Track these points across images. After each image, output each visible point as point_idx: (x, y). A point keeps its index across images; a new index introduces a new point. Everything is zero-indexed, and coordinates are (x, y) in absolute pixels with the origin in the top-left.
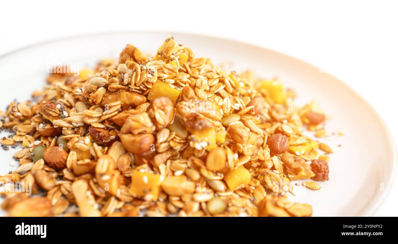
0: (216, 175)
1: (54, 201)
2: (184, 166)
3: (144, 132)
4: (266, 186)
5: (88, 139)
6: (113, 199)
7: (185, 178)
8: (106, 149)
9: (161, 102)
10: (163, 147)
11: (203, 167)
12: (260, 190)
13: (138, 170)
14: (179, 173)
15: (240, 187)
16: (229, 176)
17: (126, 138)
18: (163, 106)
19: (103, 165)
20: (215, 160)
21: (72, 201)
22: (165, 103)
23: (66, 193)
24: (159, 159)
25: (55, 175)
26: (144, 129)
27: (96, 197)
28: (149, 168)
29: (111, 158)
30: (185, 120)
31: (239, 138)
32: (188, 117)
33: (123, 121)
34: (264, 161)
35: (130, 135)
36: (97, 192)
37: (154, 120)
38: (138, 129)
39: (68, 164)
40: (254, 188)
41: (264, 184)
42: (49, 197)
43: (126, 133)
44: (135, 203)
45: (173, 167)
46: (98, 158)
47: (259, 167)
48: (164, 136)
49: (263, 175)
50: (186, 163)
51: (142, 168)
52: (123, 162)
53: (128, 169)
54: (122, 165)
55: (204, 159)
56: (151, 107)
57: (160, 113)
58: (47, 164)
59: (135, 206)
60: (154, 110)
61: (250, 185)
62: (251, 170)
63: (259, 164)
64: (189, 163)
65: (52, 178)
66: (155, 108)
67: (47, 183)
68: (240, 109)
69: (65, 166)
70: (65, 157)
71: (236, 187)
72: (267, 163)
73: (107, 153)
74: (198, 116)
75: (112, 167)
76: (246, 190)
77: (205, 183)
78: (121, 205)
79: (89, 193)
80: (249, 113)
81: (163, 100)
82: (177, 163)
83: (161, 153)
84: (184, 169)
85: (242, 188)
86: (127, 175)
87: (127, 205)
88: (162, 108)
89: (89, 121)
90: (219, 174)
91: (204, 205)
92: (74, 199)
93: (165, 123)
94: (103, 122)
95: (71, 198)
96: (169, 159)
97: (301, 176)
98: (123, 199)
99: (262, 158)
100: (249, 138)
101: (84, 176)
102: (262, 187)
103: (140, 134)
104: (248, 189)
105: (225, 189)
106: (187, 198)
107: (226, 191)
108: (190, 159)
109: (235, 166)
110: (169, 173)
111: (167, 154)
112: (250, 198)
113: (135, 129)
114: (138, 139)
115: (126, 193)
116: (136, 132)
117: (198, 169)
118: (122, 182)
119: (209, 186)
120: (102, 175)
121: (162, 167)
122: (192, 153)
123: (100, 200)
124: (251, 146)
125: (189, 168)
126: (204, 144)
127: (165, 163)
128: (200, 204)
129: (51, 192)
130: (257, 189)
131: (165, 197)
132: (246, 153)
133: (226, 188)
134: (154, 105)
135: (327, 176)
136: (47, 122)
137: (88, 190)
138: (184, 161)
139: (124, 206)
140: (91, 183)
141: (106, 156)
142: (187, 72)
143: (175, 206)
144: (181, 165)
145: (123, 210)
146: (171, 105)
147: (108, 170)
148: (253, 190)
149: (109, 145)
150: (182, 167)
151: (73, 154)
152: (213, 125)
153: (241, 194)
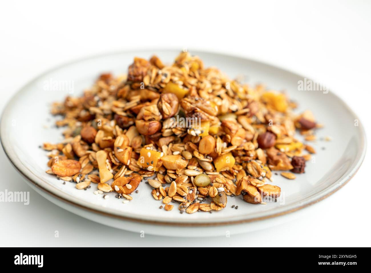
0: (207, 158)
1: (83, 165)
2: (182, 149)
3: (153, 119)
4: (248, 171)
5: (113, 123)
6: (124, 167)
7: (180, 157)
8: (125, 131)
9: (168, 97)
10: (166, 132)
11: (196, 150)
12: (242, 174)
13: (146, 148)
14: (176, 153)
15: (225, 170)
16: (217, 160)
17: (139, 123)
18: (170, 100)
19: (119, 141)
20: (206, 145)
21: (96, 167)
22: (172, 99)
23: (92, 160)
24: (163, 142)
25: (87, 147)
26: (153, 117)
27: (113, 165)
28: (154, 147)
29: (127, 137)
30: (186, 112)
31: (229, 131)
32: (188, 111)
33: (139, 110)
34: (248, 151)
35: (143, 121)
36: (113, 161)
37: (161, 111)
38: (148, 116)
39: (97, 140)
40: (237, 172)
41: (246, 169)
42: (81, 161)
43: (140, 120)
44: (141, 173)
45: (173, 149)
46: (117, 136)
47: (244, 156)
48: (168, 124)
49: (246, 162)
50: (184, 147)
51: (149, 147)
52: (136, 142)
53: (139, 148)
54: (135, 144)
55: (197, 145)
56: (160, 100)
57: (166, 106)
58: (83, 139)
59: (141, 175)
60: (162, 103)
61: (234, 169)
62: (237, 158)
63: (243, 153)
64: (186, 147)
65: (84, 149)
66: (163, 101)
67: (80, 152)
68: (237, 110)
69: (94, 141)
70: (94, 134)
71: (222, 169)
72: (250, 152)
73: (125, 134)
74: (196, 109)
75: (126, 143)
76: (230, 173)
77: (197, 163)
78: (130, 173)
79: (107, 161)
80: (245, 114)
81: (170, 95)
82: (177, 146)
83: (165, 137)
84: (181, 151)
85: (227, 171)
86: (138, 152)
87: (135, 173)
88: (169, 102)
89: (116, 110)
90: (208, 157)
91: (192, 178)
92: (97, 165)
93: (170, 114)
94: (125, 111)
95: (95, 164)
96: (171, 142)
97: (280, 167)
98: (132, 169)
99: (247, 148)
100: (237, 131)
101: (106, 149)
102: (244, 172)
103: (150, 120)
104: (232, 172)
105: (212, 169)
106: (180, 172)
107: (213, 171)
108: (187, 144)
109: (222, 152)
110: (169, 153)
111: (170, 139)
112: (233, 179)
113: (146, 116)
114: (147, 124)
115: (135, 165)
116: (147, 119)
117: (192, 151)
118: (133, 156)
119: (199, 166)
120: (118, 148)
121: (164, 148)
122: (190, 139)
123: (115, 168)
124: (239, 138)
125: (185, 150)
126: (198, 132)
127: (168, 145)
128: (189, 177)
129: (82, 159)
130: (240, 173)
131: (164, 171)
132: (233, 143)
133: (214, 169)
134: (162, 99)
135: (303, 170)
136: (87, 110)
137: (107, 158)
138: (182, 145)
139: (132, 174)
140: (110, 154)
141: (123, 135)
142: (195, 77)
143: (170, 177)
144: (179, 147)
145: (131, 176)
146: (177, 101)
147: (123, 145)
148: (237, 173)
149: (127, 128)
150: (180, 149)
151: (101, 133)
152: (208, 118)
153: (226, 175)
